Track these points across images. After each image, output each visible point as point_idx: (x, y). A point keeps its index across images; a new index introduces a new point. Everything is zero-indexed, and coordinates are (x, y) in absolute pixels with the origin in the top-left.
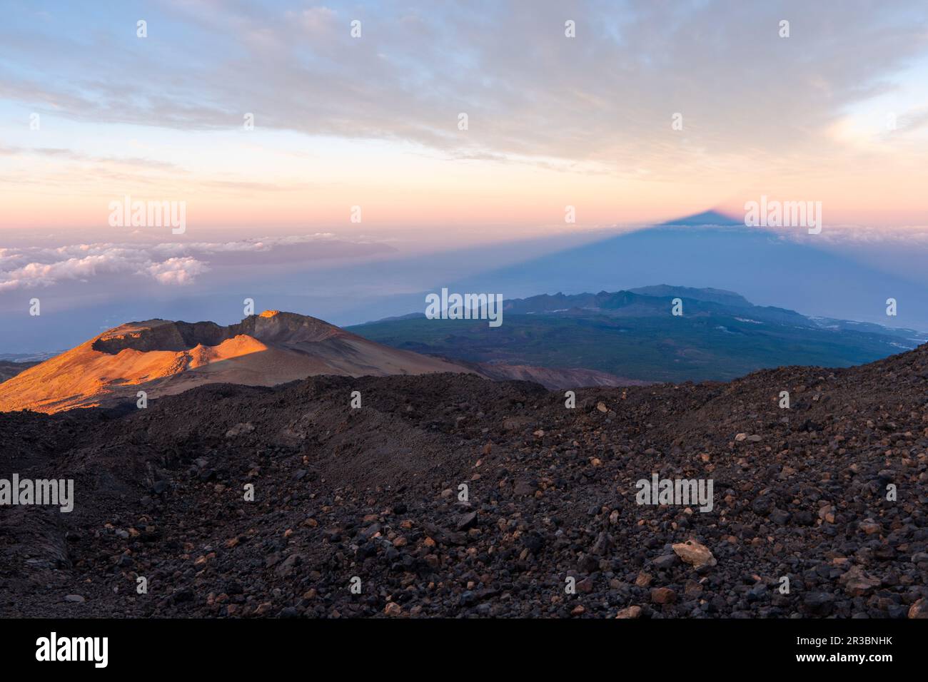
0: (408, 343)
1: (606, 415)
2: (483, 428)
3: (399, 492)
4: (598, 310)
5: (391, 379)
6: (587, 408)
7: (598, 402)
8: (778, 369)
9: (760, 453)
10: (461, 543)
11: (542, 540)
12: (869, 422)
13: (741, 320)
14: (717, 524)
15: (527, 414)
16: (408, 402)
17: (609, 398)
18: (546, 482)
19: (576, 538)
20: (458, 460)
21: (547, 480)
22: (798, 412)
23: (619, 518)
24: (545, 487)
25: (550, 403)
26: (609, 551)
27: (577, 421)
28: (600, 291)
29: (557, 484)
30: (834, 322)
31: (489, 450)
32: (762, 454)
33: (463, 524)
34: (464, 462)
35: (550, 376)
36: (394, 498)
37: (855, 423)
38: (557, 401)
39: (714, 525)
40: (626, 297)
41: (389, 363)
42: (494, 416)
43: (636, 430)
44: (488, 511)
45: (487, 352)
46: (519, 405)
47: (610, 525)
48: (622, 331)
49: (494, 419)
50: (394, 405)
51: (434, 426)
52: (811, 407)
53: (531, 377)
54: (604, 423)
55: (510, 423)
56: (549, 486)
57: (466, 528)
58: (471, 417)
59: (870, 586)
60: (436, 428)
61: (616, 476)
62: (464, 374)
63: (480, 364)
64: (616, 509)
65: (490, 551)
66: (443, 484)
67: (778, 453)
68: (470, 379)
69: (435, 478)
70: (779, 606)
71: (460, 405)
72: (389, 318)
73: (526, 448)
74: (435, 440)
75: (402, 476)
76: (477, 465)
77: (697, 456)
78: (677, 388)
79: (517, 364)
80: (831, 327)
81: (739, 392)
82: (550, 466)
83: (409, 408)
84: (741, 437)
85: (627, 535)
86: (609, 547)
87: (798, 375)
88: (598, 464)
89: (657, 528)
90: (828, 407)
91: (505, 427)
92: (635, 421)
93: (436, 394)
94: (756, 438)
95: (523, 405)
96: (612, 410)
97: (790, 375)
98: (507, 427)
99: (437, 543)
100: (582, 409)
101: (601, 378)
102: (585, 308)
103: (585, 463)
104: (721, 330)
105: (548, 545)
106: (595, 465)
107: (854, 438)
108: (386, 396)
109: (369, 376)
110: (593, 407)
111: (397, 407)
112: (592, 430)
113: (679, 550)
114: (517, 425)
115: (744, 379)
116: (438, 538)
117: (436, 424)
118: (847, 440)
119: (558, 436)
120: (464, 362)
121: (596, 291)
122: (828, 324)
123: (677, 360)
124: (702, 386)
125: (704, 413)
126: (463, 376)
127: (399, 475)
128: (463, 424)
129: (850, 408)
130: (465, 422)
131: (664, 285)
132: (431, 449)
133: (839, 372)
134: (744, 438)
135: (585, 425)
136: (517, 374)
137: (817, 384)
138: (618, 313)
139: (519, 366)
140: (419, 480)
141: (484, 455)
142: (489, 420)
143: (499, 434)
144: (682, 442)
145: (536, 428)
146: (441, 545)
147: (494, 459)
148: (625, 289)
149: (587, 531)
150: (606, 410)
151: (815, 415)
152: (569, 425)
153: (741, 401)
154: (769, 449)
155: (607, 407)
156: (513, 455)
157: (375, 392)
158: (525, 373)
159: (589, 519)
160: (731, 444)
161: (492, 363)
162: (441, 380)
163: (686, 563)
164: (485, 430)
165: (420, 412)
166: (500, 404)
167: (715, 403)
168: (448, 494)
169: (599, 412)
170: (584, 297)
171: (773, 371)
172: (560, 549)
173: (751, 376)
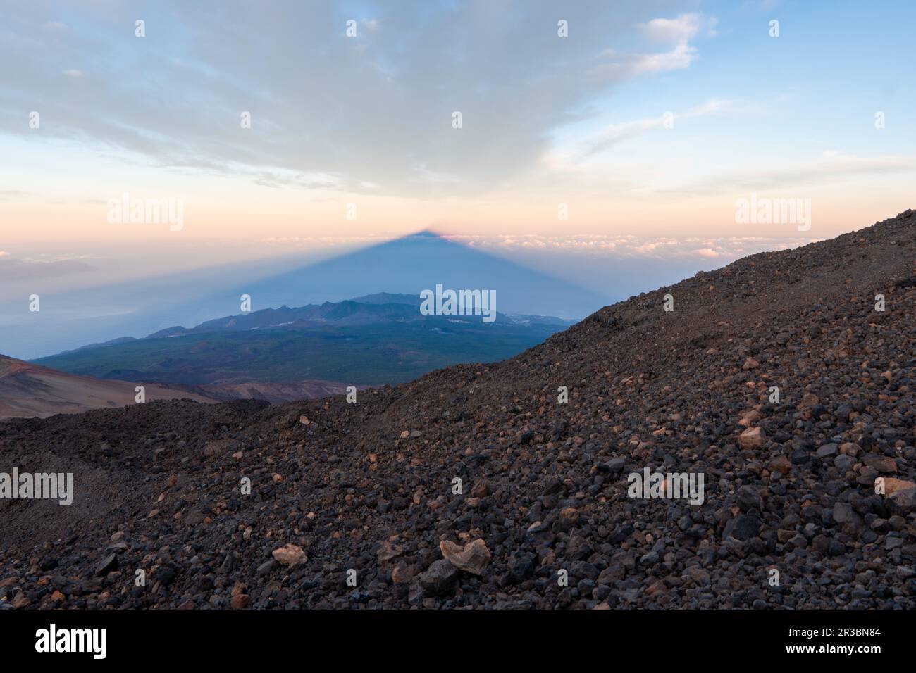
0: (118, 372)
1: (308, 427)
2: (184, 457)
3: (69, 544)
4: (324, 320)
5: (88, 415)
6: (289, 422)
7: (300, 415)
8: (447, 369)
9: (418, 446)
10: (93, 590)
11: (177, 570)
12: (504, 407)
13: (452, 321)
14: (333, 523)
15: (230, 437)
16: (103, 439)
17: (311, 410)
18: (220, 507)
19: (209, 561)
20: (140, 497)
21: (221, 504)
22: (458, 405)
23: (252, 533)
24: (218, 511)
25: (255, 422)
26: (234, 567)
27: (280, 437)
28: (324, 302)
29: (230, 507)
30: (525, 318)
31: (174, 482)
32: (420, 447)
33: (101, 569)
34: (146, 499)
35: (279, 390)
36: (62, 552)
37: (495, 409)
38: (262, 419)
39: (330, 524)
40: (350, 306)
41: (92, 396)
42: (195, 443)
43: (335, 438)
44: (139, 549)
45: (210, 372)
46: (224, 428)
47: (243, 541)
48: (348, 339)
49: (195, 446)
50: (86, 444)
51: (129, 463)
52: (467, 399)
53: (259, 393)
54: (307, 435)
55: (211, 448)
56: (222, 511)
57: (104, 572)
58: (171, 447)
59: (392, 556)
60: (131, 465)
61: (290, 489)
62: (177, 400)
63: (202, 386)
64: (250, 525)
65: (123, 591)
66: (119, 526)
67: (433, 444)
68: (183, 405)
69: (112, 521)
70: (323, 589)
71: (165, 435)
72: (90, 345)
73: (215, 474)
74: (117, 479)
75: (76, 524)
76: (159, 500)
77: (366, 457)
78: (375, 392)
79: (243, 382)
80: (524, 322)
81: (416, 392)
82: (232, 488)
83: (104, 446)
84: (405, 434)
85: (256, 549)
86: (235, 563)
87: (461, 372)
88: (278, 480)
89: (282, 536)
90: (480, 397)
91: (205, 453)
92: (335, 429)
93: (142, 426)
94: (417, 433)
95: (229, 427)
96: (314, 421)
97: (455, 373)
98: (207, 453)
99: (67, 596)
100: (286, 424)
101: (330, 388)
102: (310, 320)
103: (267, 480)
104: (436, 332)
105: (182, 573)
106: (275, 481)
107: (492, 422)
108: (77, 435)
109: (60, 415)
110: (295, 421)
111: (90, 446)
112: (295, 444)
113: (278, 555)
114: (217, 449)
115: (419, 381)
116: (69, 590)
117: (131, 460)
118: (485, 426)
119: (258, 456)
120: (183, 386)
121: (320, 302)
122: (521, 321)
123: (400, 363)
124: (397, 389)
125: (387, 415)
126: (175, 403)
127: (72, 525)
128: (161, 457)
129: (494, 396)
130: (165, 454)
131: (384, 293)
132: (111, 491)
133: (493, 367)
134: (407, 434)
135: (288, 439)
136: (244, 392)
137: (474, 378)
138: (344, 322)
139: (246, 384)
140: (95, 527)
141: (168, 487)
142: (191, 449)
143: (199, 461)
144: (364, 445)
145: (237, 450)
146: (71, 597)
147: (178, 490)
148: (349, 298)
149: (221, 551)
150: (308, 423)
151: (469, 407)
152: (272, 442)
153: (416, 401)
154: (426, 442)
155: (309, 419)
156: (198, 483)
157: (63, 433)
158: (253, 390)
159: (226, 539)
160: (397, 441)
161: (216, 383)
162: (149, 409)
163: (284, 565)
164: (185, 460)
165: (118, 449)
166: (203, 429)
167: (396, 405)
168: (119, 537)
169: (301, 425)
170: (310, 309)
171: (443, 371)
172: (192, 575)
173: (426, 377)
